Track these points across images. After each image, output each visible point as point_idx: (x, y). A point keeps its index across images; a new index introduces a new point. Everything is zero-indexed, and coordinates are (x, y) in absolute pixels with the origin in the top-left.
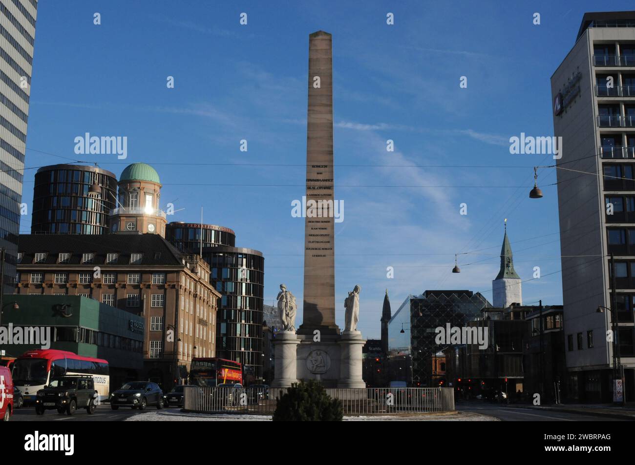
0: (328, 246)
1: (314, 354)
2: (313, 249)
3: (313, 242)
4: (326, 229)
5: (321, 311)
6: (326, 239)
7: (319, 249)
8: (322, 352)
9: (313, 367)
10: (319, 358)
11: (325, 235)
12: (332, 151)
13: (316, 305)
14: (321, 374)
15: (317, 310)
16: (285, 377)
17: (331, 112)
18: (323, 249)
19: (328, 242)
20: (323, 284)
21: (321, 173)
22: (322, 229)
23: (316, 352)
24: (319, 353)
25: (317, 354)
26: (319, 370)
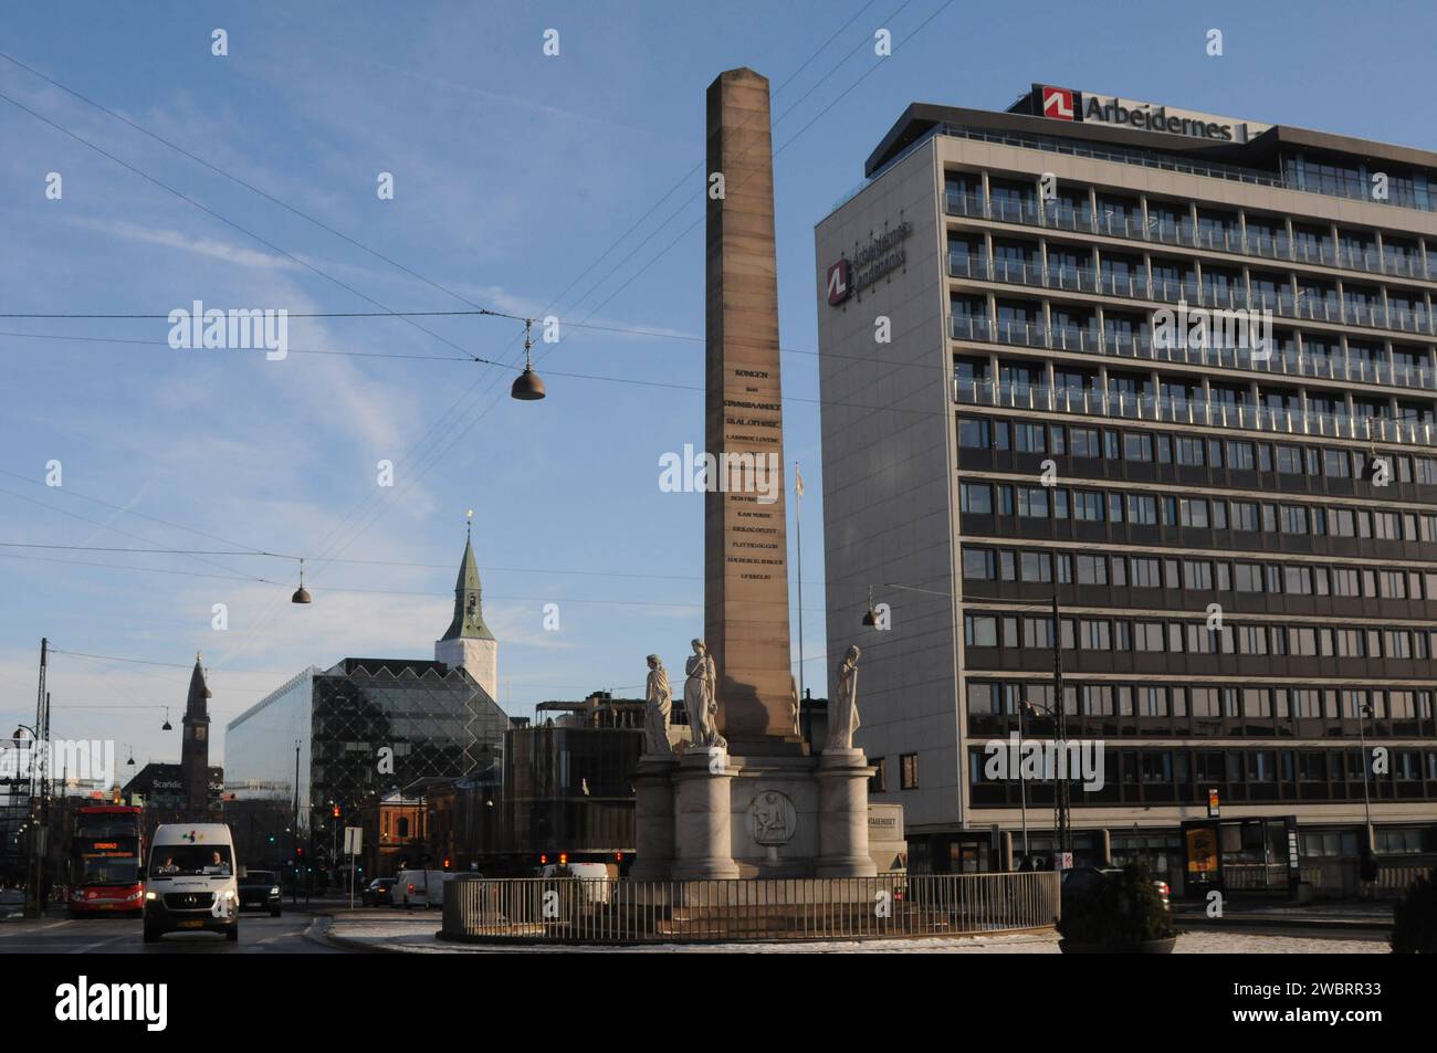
0: (774, 554)
1: (760, 801)
2: (743, 560)
3: (742, 545)
4: (768, 516)
5: (763, 702)
6: (769, 539)
7: (756, 561)
8: (777, 794)
9: (762, 829)
10: (773, 809)
11: (769, 531)
12: (778, 342)
13: (754, 688)
14: (778, 845)
15: (757, 699)
16: (714, 854)
17: (772, 254)
18: (763, 562)
19: (775, 547)
20: (766, 642)
21: (755, 390)
22: (761, 515)
23: (765, 794)
24: (772, 797)
25: (767, 799)
26: (771, 837)
